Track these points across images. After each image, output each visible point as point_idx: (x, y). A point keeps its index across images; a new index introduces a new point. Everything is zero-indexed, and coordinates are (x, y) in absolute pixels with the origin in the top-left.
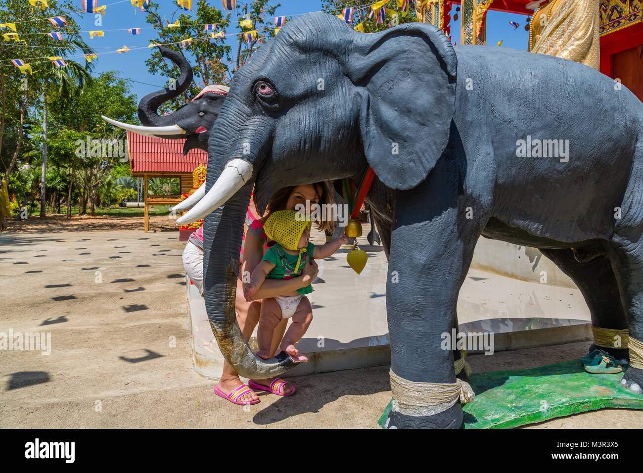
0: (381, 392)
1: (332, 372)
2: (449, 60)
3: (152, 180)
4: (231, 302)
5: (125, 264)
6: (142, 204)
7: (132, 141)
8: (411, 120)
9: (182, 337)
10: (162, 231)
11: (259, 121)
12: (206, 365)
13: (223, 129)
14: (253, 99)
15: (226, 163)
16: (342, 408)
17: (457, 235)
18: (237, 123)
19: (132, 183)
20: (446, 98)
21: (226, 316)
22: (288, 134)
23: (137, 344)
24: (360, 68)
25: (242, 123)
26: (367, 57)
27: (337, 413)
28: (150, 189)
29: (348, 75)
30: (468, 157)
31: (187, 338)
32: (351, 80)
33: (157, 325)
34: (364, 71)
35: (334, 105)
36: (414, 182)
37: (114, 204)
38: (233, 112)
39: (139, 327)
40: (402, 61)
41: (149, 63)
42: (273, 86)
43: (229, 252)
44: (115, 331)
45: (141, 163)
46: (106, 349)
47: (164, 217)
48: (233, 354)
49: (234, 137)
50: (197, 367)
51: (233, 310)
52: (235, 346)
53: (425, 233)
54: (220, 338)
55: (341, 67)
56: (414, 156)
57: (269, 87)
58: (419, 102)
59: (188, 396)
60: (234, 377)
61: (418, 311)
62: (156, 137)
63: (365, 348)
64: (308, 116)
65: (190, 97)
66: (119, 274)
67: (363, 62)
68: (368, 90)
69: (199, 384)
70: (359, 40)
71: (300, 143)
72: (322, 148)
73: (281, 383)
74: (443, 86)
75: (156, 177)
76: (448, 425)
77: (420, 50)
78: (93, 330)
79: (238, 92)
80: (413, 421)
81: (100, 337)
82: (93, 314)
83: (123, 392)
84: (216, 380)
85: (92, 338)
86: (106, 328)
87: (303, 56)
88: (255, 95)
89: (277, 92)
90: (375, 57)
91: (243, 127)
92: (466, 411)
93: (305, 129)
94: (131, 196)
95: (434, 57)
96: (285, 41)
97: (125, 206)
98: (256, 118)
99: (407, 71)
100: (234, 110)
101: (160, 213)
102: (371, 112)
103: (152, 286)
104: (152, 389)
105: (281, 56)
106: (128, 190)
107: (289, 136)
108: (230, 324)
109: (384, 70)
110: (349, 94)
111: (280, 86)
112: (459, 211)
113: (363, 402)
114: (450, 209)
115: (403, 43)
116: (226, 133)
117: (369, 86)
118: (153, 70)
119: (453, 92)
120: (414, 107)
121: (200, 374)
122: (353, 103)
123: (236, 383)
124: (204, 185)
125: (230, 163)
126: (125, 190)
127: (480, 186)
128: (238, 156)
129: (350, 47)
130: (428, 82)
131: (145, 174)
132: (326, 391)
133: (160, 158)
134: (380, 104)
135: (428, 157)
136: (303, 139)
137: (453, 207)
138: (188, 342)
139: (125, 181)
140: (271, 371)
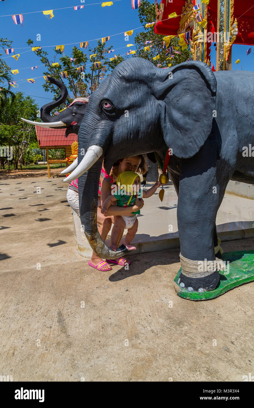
0: (175, 263)
1: (149, 252)
2: (212, 83)
3: (51, 150)
4: (94, 222)
5: (39, 196)
6: (46, 163)
7: (38, 130)
8: (189, 119)
9: (71, 235)
10: (57, 177)
11: (105, 123)
12: (83, 251)
13: (85, 129)
14: (101, 111)
15: (88, 147)
16: (154, 272)
17: (216, 182)
18: (93, 125)
19: (40, 151)
20: (210, 105)
21: (92, 229)
22: (121, 130)
23: (48, 240)
24: (160, 90)
25: (96, 125)
26: (164, 82)
27: (152, 275)
28: (50, 154)
29: (153, 94)
30: (222, 138)
31: (73, 235)
32: (155, 97)
33: (58, 229)
34: (163, 91)
35: (146, 112)
36: (192, 154)
37: (32, 163)
38: (91, 119)
39: (49, 230)
40: (184, 84)
41: (44, 86)
42: (111, 103)
43: (92, 195)
44: (37, 233)
45: (44, 142)
46: (33, 243)
47: (58, 169)
48: (97, 247)
49: (91, 133)
50: (79, 251)
51: (96, 226)
52: (98, 243)
53: (198, 181)
54: (90, 240)
55: (149, 90)
56: (192, 139)
57: (110, 104)
58: (195, 108)
59: (75, 267)
60: (98, 257)
61: (195, 223)
62: (51, 128)
63: (166, 240)
64: (131, 119)
65: (67, 104)
66: (37, 202)
67: (162, 86)
68: (165, 102)
69: (81, 260)
70: (159, 73)
71: (128, 135)
72: (140, 137)
73: (122, 259)
74: (208, 98)
75: (52, 148)
76: (212, 282)
77: (195, 77)
78: (25, 233)
79: (92, 107)
80: (192, 280)
81: (29, 236)
82: (25, 224)
83: (43, 265)
84: (89, 258)
85: (25, 237)
86: (32, 231)
87: (128, 85)
88: (102, 109)
89: (114, 106)
90: (168, 83)
91: (96, 127)
92: (221, 274)
93: (130, 127)
94: (40, 158)
95: (203, 81)
96: (117, 76)
97: (38, 164)
98: (103, 122)
99: (187, 90)
100: (91, 117)
101: (55, 167)
102: (167, 115)
103: (54, 207)
104: (57, 264)
105: (115, 85)
106: (38, 155)
107: (121, 131)
108: (95, 232)
109: (174, 90)
110: (154, 105)
111: (115, 103)
112: (217, 169)
113: (166, 269)
114: (212, 168)
115: (184, 74)
116: (87, 131)
117: (165, 100)
118: (47, 90)
119: (214, 102)
120: (192, 111)
121: (81, 255)
122: (157, 110)
123: (99, 260)
124: (77, 159)
125: (90, 148)
126: (37, 156)
127: (229, 154)
128: (94, 144)
129: (154, 78)
130: (199, 96)
131: (47, 147)
132: (146, 263)
133: (53, 139)
134: (172, 110)
135: (200, 140)
136: (129, 132)
137: (214, 167)
138: (74, 237)
139: (37, 150)
140: (117, 255)
